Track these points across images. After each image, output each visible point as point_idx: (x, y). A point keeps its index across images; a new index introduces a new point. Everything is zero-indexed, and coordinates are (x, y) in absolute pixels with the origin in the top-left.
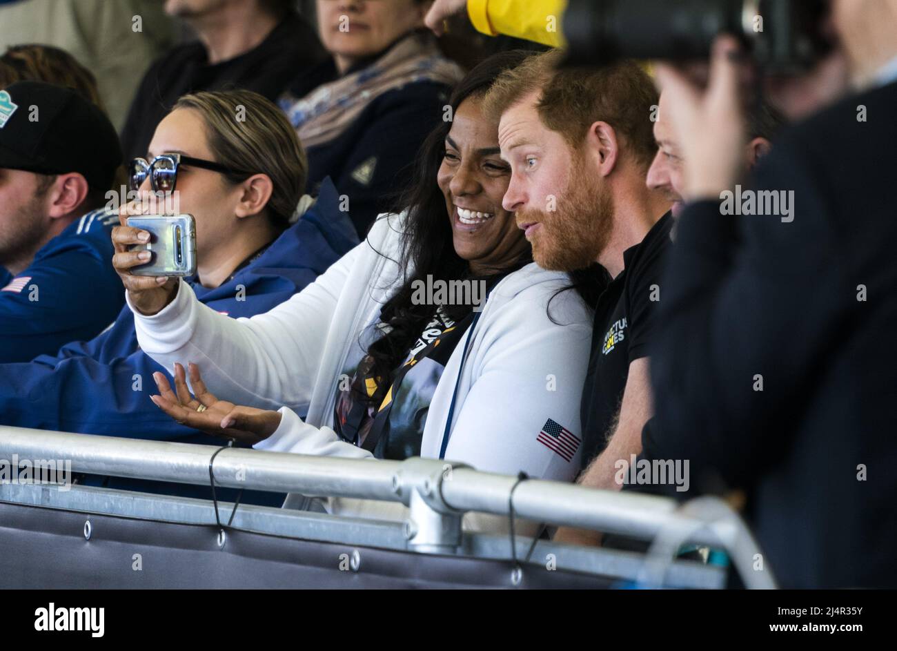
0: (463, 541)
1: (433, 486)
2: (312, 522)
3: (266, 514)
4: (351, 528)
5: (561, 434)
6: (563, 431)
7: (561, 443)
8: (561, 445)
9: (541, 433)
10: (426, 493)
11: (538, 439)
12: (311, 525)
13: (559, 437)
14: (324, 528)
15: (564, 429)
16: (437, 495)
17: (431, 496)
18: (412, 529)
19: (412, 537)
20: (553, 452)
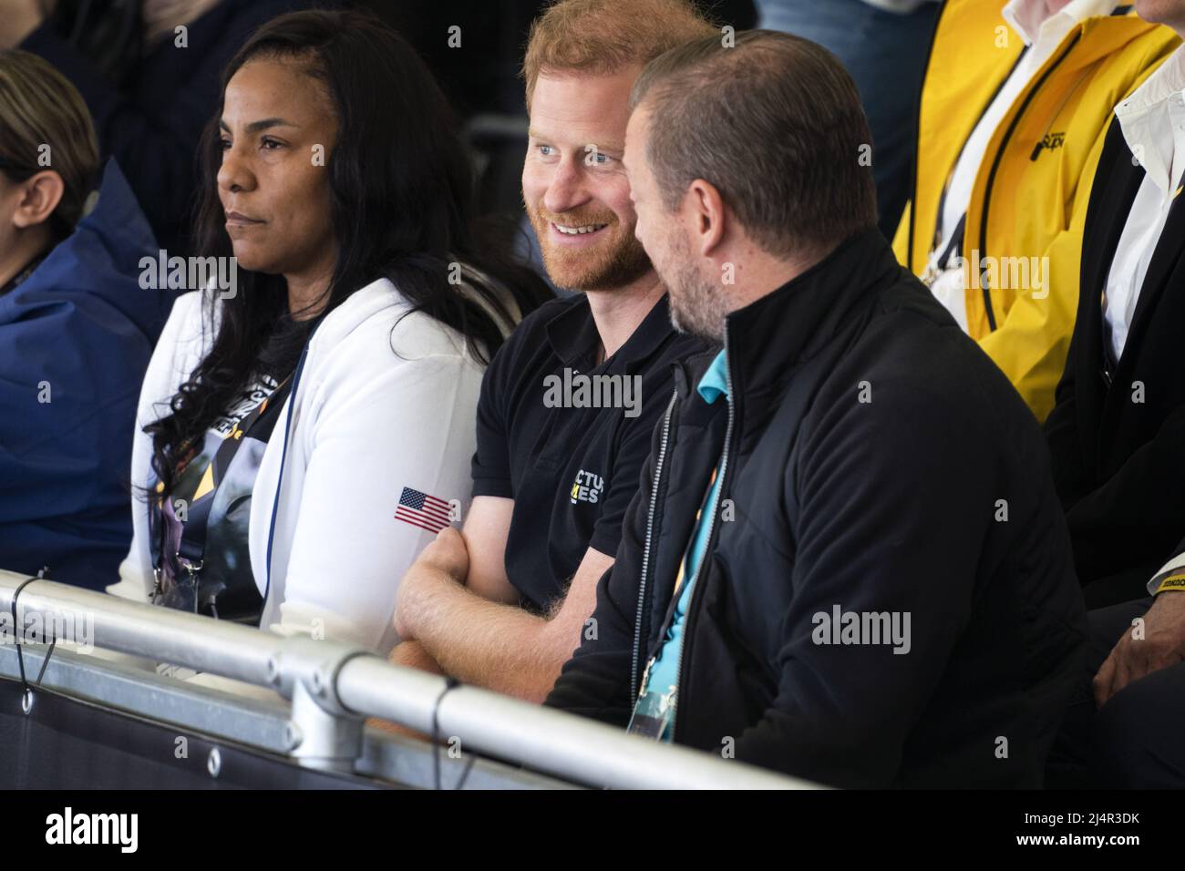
0: (366, 749)
1: (326, 681)
2: (156, 692)
3: (91, 671)
4: (210, 709)
5: (425, 504)
6: (427, 499)
7: (428, 515)
8: (428, 518)
9: (399, 508)
10: (316, 690)
11: (396, 517)
12: (154, 696)
13: (424, 508)
14: (173, 702)
15: (427, 496)
16: (330, 692)
17: (322, 694)
18: (295, 736)
19: (296, 746)
20: (420, 529)
